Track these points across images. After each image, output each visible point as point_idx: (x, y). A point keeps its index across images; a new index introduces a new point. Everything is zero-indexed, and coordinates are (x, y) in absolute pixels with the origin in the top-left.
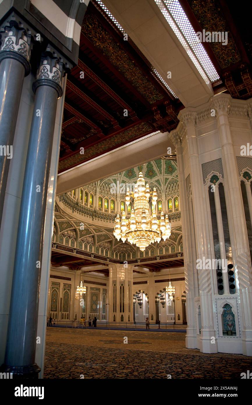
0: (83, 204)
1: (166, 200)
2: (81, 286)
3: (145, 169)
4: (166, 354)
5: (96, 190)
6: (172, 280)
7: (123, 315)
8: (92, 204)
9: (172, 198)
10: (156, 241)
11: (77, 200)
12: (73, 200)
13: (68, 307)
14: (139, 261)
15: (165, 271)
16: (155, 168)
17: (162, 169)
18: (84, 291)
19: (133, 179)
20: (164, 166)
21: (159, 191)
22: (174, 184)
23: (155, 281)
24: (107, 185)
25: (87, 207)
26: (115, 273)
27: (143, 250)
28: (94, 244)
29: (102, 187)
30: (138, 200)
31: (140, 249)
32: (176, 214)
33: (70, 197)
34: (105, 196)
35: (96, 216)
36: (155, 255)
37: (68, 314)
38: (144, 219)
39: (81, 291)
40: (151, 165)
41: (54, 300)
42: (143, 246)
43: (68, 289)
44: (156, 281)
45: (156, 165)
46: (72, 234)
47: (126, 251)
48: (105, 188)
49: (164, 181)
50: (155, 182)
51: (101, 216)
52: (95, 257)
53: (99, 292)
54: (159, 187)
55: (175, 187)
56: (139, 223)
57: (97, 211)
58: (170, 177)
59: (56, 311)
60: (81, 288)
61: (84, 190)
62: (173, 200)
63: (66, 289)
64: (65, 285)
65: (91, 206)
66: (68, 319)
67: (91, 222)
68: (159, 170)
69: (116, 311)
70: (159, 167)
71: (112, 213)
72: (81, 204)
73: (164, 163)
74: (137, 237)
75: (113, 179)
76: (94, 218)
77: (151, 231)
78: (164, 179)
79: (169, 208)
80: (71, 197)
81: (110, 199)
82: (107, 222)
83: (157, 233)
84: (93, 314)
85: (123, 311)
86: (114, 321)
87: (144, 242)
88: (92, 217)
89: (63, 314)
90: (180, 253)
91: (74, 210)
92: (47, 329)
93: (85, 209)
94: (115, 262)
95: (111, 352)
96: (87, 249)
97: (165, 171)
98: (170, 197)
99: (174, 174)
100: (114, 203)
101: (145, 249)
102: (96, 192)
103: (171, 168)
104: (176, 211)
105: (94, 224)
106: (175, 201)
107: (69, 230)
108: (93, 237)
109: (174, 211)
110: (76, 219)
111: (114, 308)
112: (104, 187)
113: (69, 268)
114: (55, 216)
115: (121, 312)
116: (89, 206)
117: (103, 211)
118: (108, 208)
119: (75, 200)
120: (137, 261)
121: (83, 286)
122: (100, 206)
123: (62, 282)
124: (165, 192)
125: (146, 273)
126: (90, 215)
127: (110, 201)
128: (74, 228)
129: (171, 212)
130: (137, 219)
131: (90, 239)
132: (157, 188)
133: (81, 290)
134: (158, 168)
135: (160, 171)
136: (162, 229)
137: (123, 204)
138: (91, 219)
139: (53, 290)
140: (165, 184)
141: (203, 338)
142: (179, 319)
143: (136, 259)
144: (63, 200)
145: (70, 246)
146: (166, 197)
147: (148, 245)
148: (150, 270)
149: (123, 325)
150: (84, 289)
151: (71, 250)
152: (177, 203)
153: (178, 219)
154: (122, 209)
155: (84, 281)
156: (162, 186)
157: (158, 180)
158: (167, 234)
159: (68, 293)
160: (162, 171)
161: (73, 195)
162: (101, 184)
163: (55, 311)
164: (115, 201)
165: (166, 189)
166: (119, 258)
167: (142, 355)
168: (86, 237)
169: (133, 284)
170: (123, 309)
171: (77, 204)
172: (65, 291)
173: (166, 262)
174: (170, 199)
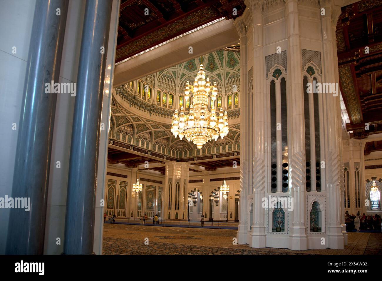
0: (140, 98)
1: (226, 96)
2: (138, 184)
3: (206, 61)
4: (217, 248)
5: (154, 83)
6: (227, 179)
7: (178, 212)
8: (150, 98)
9: (233, 94)
10: (213, 139)
11: (135, 93)
12: (130, 93)
13: (124, 204)
14: (195, 159)
15: (221, 170)
16: (217, 61)
17: (224, 61)
18: (140, 189)
19: (193, 72)
20: (226, 59)
21: (219, 86)
22: (235, 79)
23: (210, 179)
24: (166, 78)
25: (145, 101)
26: (171, 171)
27: (200, 147)
28: (151, 140)
29: (161, 80)
30: (197, 95)
31: (197, 147)
32: (235, 111)
33: (127, 90)
34: (164, 90)
35: (153, 112)
36: (212, 154)
37: (124, 211)
38: (203, 115)
39: (137, 189)
40: (213, 57)
41: (111, 198)
42: (200, 143)
43: (124, 187)
44: (212, 180)
45: (218, 57)
46: (129, 129)
47: (183, 149)
48: (164, 81)
49: (226, 75)
50: (216, 76)
51: (159, 112)
52: (152, 154)
53: (155, 190)
54: (220, 82)
55: (236, 82)
56: (197, 119)
57: (155, 105)
58: (231, 71)
59: (113, 208)
60: (137, 185)
61: (143, 82)
62: (233, 95)
63: (122, 187)
64: (121, 182)
65: (149, 101)
66: (124, 216)
67: (149, 118)
68: (220, 62)
69: (171, 209)
70: (221, 59)
71: (170, 108)
72: (138, 98)
73: (227, 55)
74: (195, 134)
75: (172, 72)
76: (151, 114)
77: (209, 128)
78: (226, 73)
79: (228, 105)
80: (129, 90)
81: (169, 93)
82: (165, 118)
83: (215, 130)
84: (149, 211)
85: (178, 209)
86: (169, 218)
87: (202, 139)
88: (150, 113)
89: (119, 211)
90: (236, 152)
91: (131, 105)
92: (104, 226)
93: (142, 103)
94: (172, 159)
95: (165, 247)
96: (143, 146)
97: (227, 64)
98: (230, 93)
99: (236, 68)
100: (173, 98)
101: (202, 147)
102: (154, 85)
103: (234, 60)
104: (235, 108)
105: (151, 119)
106: (235, 97)
107: (125, 126)
108: (150, 133)
109: (233, 108)
110: (133, 114)
111: (169, 206)
112: (162, 80)
113: (126, 166)
114: (112, 110)
115: (176, 209)
116: (147, 100)
117: (161, 106)
118: (166, 103)
119: (132, 93)
120: (193, 159)
121: (139, 184)
122: (159, 101)
123: (118, 179)
124: (225, 87)
125: (201, 172)
126: (147, 110)
127: (168, 95)
128: (131, 123)
129: (231, 109)
130: (195, 115)
131: (147, 136)
132: (217, 82)
133: (137, 187)
134: (219, 61)
135: (222, 64)
136: (221, 126)
137: (182, 98)
138: (149, 114)
139: (109, 187)
140: (226, 78)
141: (253, 234)
142: (231, 217)
143: (193, 157)
144: (120, 93)
145: (126, 142)
146: (226, 92)
147: (205, 143)
148: (206, 169)
149: (177, 222)
150: (140, 187)
151: (128, 147)
152: (236, 100)
153: (237, 116)
154: (180, 104)
155: (141, 178)
156: (223, 80)
157: (219, 74)
158: (225, 132)
159: (124, 190)
160: (224, 64)
161: (130, 88)
162: (160, 77)
163: (111, 208)
164: (174, 95)
165: (227, 84)
166: (176, 155)
167: (195, 249)
168: (143, 133)
169: (189, 183)
170: (178, 207)
171: (135, 98)
172: (122, 188)
173: (222, 160)
174: (230, 95)
